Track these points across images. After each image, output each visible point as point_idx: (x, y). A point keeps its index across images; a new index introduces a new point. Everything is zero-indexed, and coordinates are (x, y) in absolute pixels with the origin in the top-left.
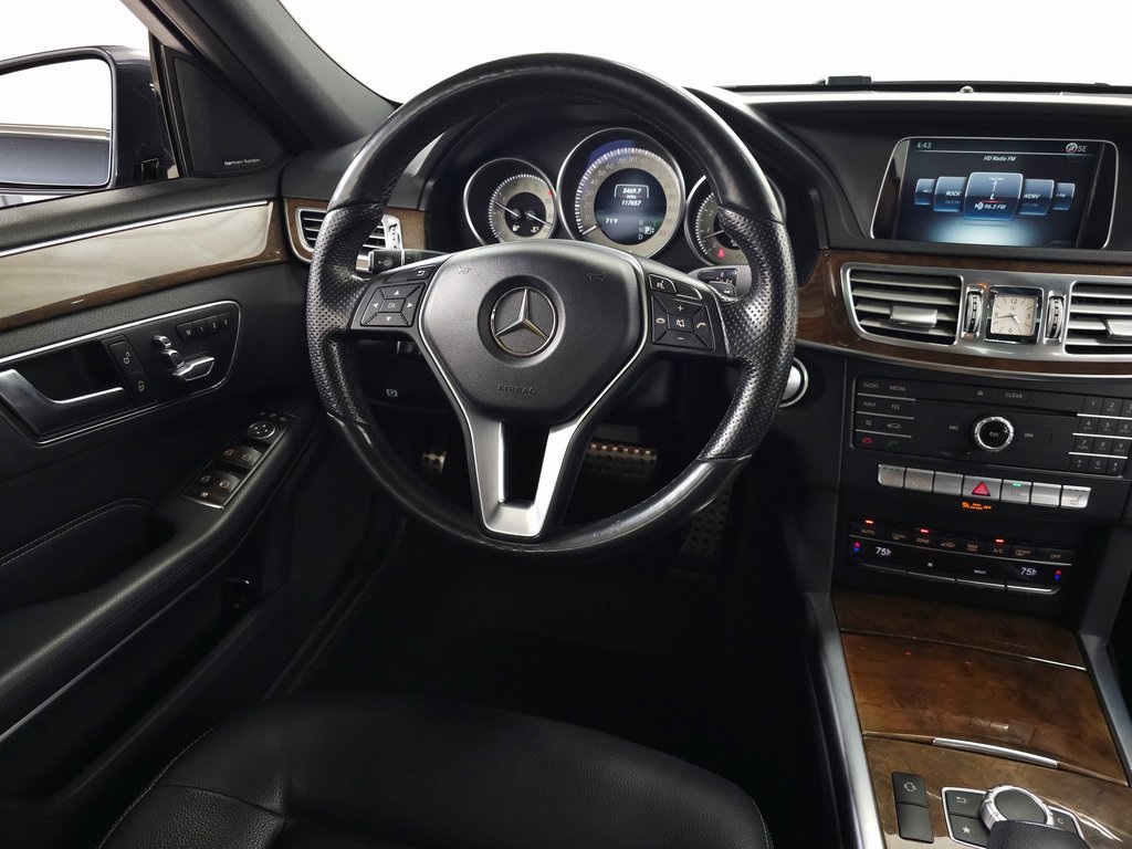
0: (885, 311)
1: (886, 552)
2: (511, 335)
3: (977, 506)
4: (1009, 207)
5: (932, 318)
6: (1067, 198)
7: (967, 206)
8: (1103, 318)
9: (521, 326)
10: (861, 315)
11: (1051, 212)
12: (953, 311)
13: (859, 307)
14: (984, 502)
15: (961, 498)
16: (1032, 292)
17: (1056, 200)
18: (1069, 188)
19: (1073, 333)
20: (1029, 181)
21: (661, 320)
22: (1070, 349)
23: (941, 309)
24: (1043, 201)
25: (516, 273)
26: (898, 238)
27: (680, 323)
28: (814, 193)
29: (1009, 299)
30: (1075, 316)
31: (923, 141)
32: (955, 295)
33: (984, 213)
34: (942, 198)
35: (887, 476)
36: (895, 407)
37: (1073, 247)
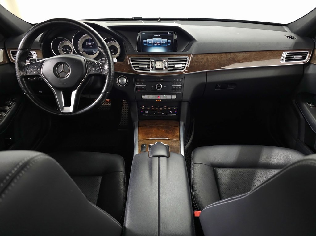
0: (138, 66)
1: (147, 112)
2: (60, 73)
3: (159, 101)
4: (161, 45)
5: (146, 66)
6: (170, 43)
7: (153, 44)
8: (174, 64)
9: (62, 71)
10: (134, 67)
11: (167, 45)
12: (149, 65)
13: (134, 65)
14: (160, 100)
15: (156, 99)
16: (162, 60)
17: (168, 43)
18: (169, 41)
19: (169, 67)
20: (163, 40)
21: (90, 69)
22: (169, 70)
23: (148, 64)
24: (166, 43)
25: (60, 61)
26: (142, 51)
27: (93, 69)
28: (123, 43)
29: (158, 62)
30: (169, 64)
31: (143, 32)
32: (149, 62)
33: (156, 46)
34: (149, 43)
35: (143, 97)
36: (142, 84)
37: (172, 52)
